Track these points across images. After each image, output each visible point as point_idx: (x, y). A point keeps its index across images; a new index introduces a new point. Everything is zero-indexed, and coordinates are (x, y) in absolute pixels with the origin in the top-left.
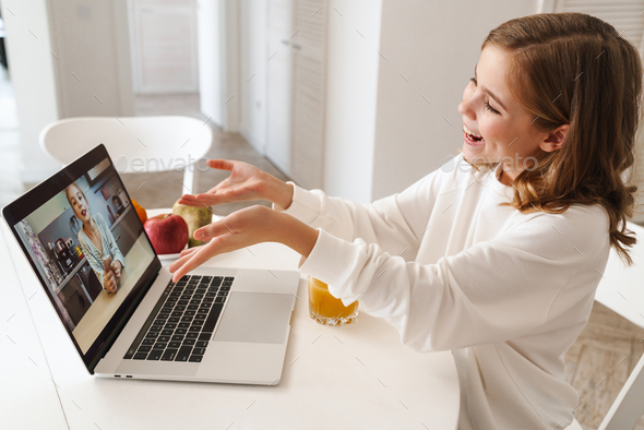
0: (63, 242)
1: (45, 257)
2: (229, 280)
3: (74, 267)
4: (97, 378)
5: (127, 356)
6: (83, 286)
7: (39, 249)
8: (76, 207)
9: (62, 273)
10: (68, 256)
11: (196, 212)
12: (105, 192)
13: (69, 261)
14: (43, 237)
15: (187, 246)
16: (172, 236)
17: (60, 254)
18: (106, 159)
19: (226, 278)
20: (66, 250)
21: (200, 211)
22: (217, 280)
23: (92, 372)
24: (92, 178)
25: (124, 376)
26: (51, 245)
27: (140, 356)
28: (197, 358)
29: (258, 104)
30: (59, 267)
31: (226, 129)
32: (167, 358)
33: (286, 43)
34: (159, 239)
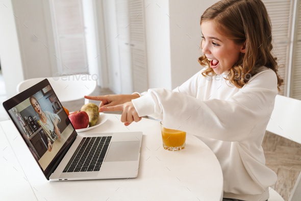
0: (32, 118)
1: (23, 123)
2: (110, 138)
3: (37, 129)
4: (51, 182)
5: (64, 171)
6: (42, 138)
7: (21, 119)
8: (35, 108)
9: (32, 131)
10: (34, 124)
11: (92, 110)
12: (51, 99)
13: (35, 126)
14: (22, 114)
15: (88, 126)
16: (82, 121)
17: (31, 122)
18: (49, 86)
19: (108, 137)
20: (33, 121)
21: (94, 110)
22: (104, 138)
23: (48, 179)
24: (45, 92)
25: (63, 179)
26: (26, 118)
27: (71, 171)
28: (98, 169)
29: (116, 74)
30: (30, 128)
31: (102, 87)
32: (83, 170)
33: (127, 44)
34: (75, 122)
